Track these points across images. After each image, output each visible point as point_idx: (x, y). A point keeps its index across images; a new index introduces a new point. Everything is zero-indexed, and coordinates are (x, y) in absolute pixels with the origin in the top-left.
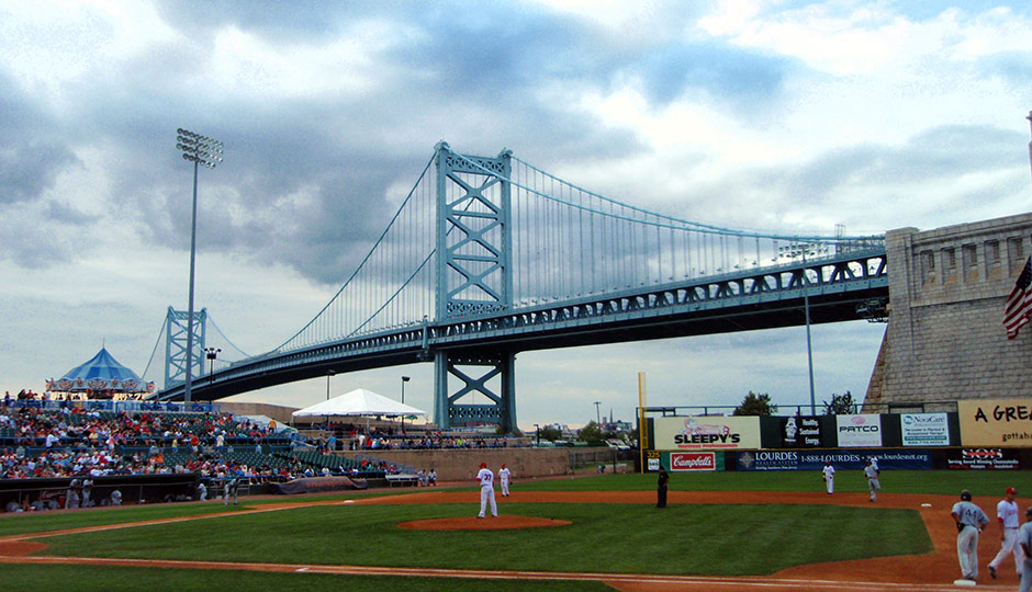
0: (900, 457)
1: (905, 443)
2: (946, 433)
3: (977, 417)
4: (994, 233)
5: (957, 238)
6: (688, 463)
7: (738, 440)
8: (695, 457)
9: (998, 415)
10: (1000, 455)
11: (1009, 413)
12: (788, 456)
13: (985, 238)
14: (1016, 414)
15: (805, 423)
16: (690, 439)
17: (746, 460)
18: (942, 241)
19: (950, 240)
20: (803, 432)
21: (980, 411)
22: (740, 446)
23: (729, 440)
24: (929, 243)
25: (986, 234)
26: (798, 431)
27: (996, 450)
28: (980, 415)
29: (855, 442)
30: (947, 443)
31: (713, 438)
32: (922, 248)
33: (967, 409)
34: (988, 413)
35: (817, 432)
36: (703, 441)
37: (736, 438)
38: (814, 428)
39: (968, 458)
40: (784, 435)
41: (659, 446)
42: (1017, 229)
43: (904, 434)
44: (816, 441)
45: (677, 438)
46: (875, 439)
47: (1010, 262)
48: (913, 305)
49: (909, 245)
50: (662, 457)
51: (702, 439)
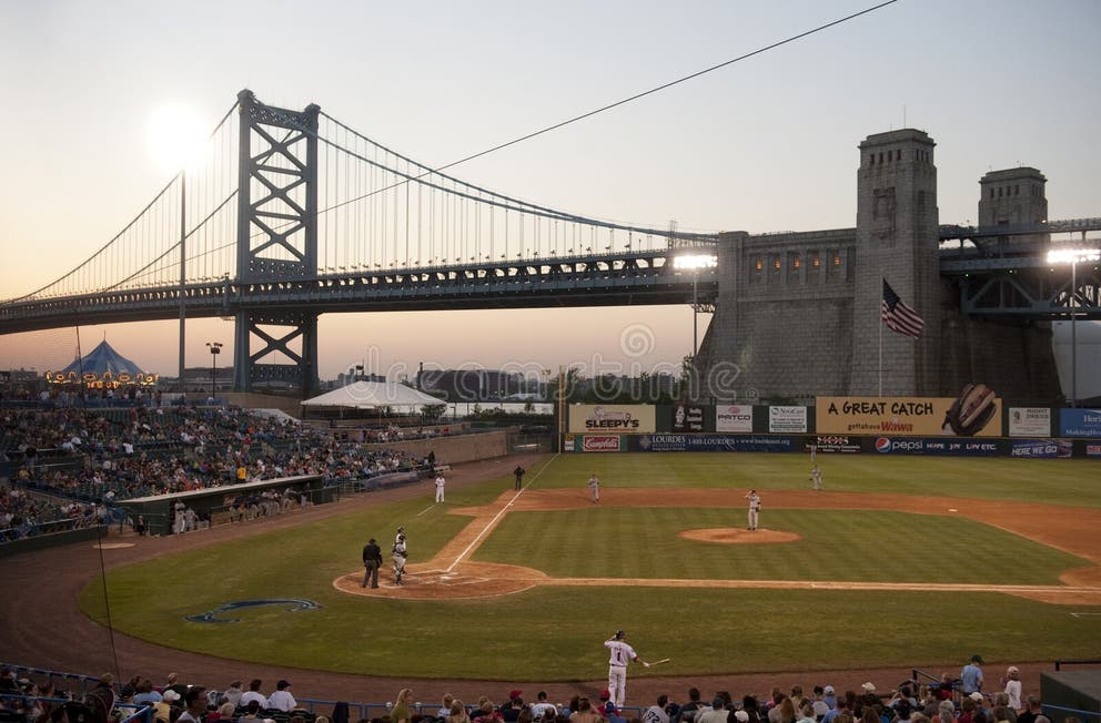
0: (767, 442)
1: (771, 430)
2: (805, 423)
3: (830, 411)
4: (816, 243)
5: (783, 245)
6: (598, 444)
7: (637, 425)
8: (604, 439)
9: (846, 409)
10: (846, 441)
11: (855, 408)
12: (678, 439)
13: (808, 247)
14: (860, 409)
15: (692, 411)
16: (598, 423)
17: (645, 443)
18: (770, 247)
19: (777, 246)
20: (689, 419)
21: (833, 405)
22: (640, 430)
23: (630, 425)
24: (759, 247)
25: (809, 243)
26: (685, 418)
27: (844, 438)
28: (833, 409)
29: (730, 428)
30: (805, 430)
31: (617, 423)
32: (751, 251)
33: (822, 403)
34: (840, 407)
35: (700, 419)
36: (609, 426)
37: (636, 424)
38: (698, 415)
39: (822, 443)
40: (674, 421)
41: (573, 429)
42: (835, 242)
43: (771, 422)
44: (699, 427)
45: (587, 422)
46: (746, 426)
47: (827, 269)
48: (740, 300)
49: (740, 247)
50: (578, 438)
51: (609, 423)
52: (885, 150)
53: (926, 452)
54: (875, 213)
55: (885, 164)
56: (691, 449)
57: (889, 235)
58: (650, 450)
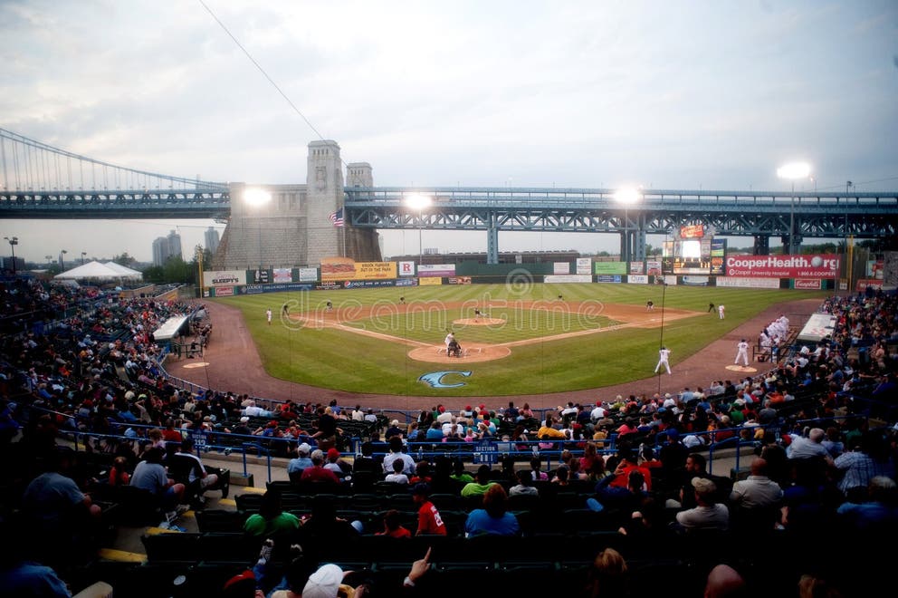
0: (299, 286)
1: (301, 280)
2: (316, 276)
4: (284, 190)
6: (223, 292)
8: (226, 289)
10: (335, 283)
12: (258, 287)
13: (280, 192)
15: (262, 273)
16: (219, 281)
17: (243, 290)
20: (262, 277)
22: (239, 283)
23: (234, 281)
25: (280, 190)
26: (260, 276)
29: (280, 281)
30: (316, 279)
31: (228, 280)
35: (267, 276)
37: (237, 280)
39: (323, 285)
40: (255, 277)
42: (294, 190)
43: (300, 276)
44: (267, 280)
45: (213, 281)
46: (289, 279)
47: (290, 203)
48: (244, 217)
50: (211, 290)
51: (224, 281)
52: (321, 149)
53: (366, 286)
54: (317, 178)
55: (321, 155)
56: (265, 291)
57: (324, 189)
58: (246, 293)
